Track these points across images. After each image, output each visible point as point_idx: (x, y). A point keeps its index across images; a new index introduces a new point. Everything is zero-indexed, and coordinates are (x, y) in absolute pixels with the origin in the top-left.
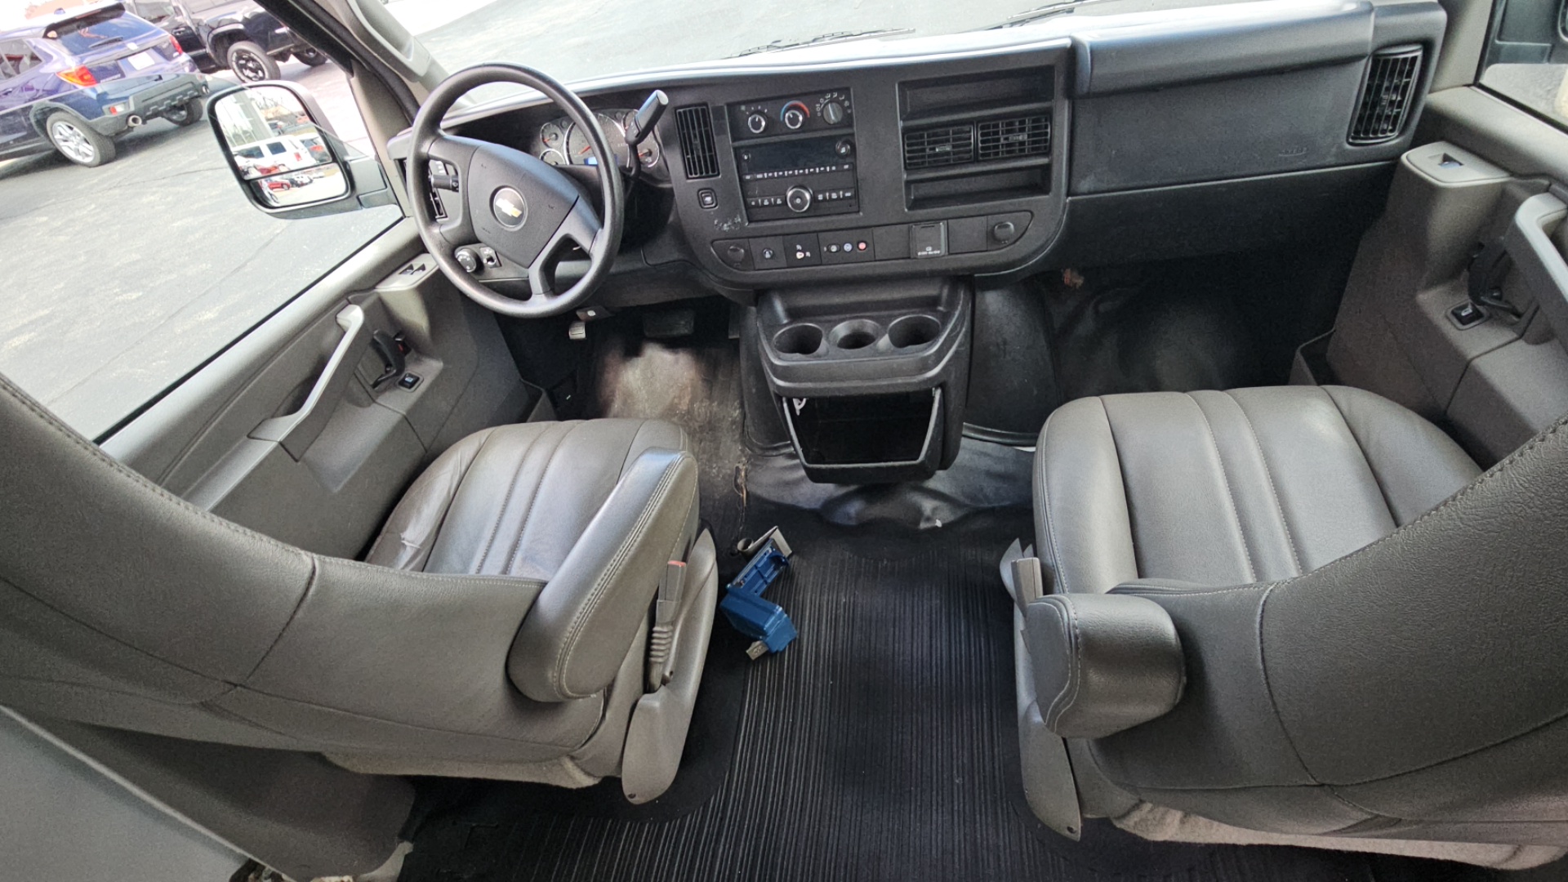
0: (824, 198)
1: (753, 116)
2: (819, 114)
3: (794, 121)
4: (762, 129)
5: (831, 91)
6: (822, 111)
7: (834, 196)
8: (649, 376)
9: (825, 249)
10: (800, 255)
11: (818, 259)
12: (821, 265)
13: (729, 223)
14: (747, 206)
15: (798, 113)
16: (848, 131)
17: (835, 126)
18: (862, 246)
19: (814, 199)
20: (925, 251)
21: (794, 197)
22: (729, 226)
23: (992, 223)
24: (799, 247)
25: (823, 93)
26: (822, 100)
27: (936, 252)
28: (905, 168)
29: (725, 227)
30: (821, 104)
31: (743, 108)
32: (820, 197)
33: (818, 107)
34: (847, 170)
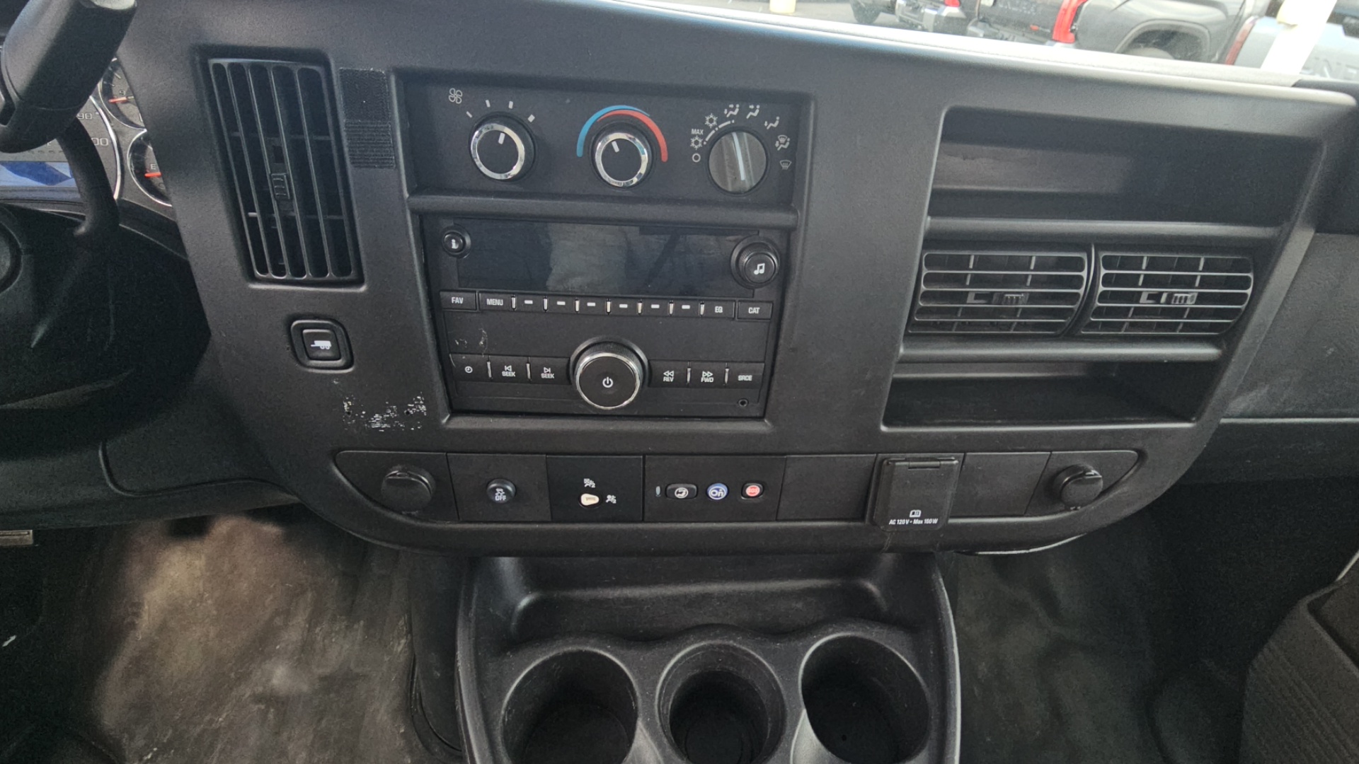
0: (679, 380)
1: (484, 130)
2: (696, 158)
3: (623, 161)
4: (516, 170)
5: (745, 97)
6: (706, 151)
7: (707, 377)
8: (226, 567)
9: (658, 490)
10: (588, 500)
11: (634, 507)
12: (643, 521)
13: (390, 413)
14: (449, 375)
15: (638, 143)
16: (781, 218)
17: (739, 199)
18: (753, 490)
19: (651, 376)
20: (907, 517)
21: (597, 370)
22: (389, 420)
23: (1054, 466)
24: (588, 483)
25: (718, 96)
26: (711, 119)
27: (928, 521)
28: (907, 335)
29: (377, 421)
30: (707, 130)
31: (455, 96)
32: (669, 376)
33: (697, 138)
34: (754, 318)
